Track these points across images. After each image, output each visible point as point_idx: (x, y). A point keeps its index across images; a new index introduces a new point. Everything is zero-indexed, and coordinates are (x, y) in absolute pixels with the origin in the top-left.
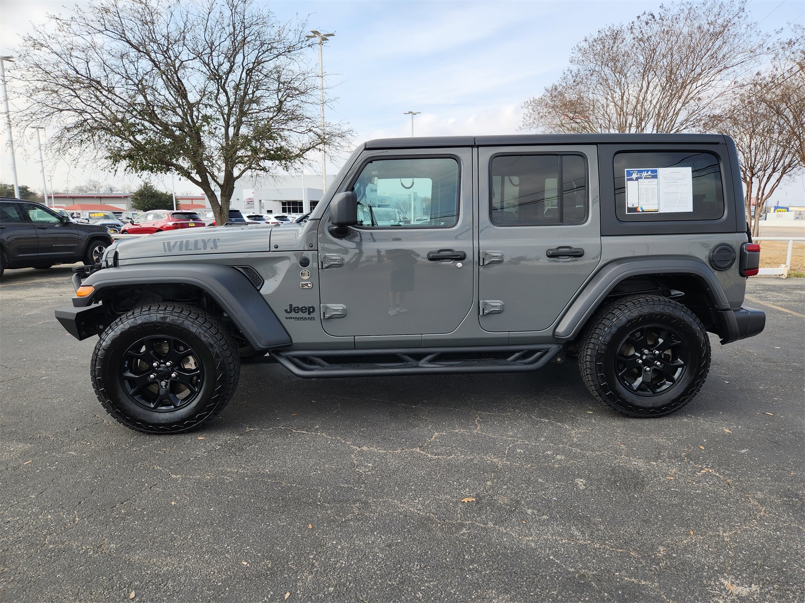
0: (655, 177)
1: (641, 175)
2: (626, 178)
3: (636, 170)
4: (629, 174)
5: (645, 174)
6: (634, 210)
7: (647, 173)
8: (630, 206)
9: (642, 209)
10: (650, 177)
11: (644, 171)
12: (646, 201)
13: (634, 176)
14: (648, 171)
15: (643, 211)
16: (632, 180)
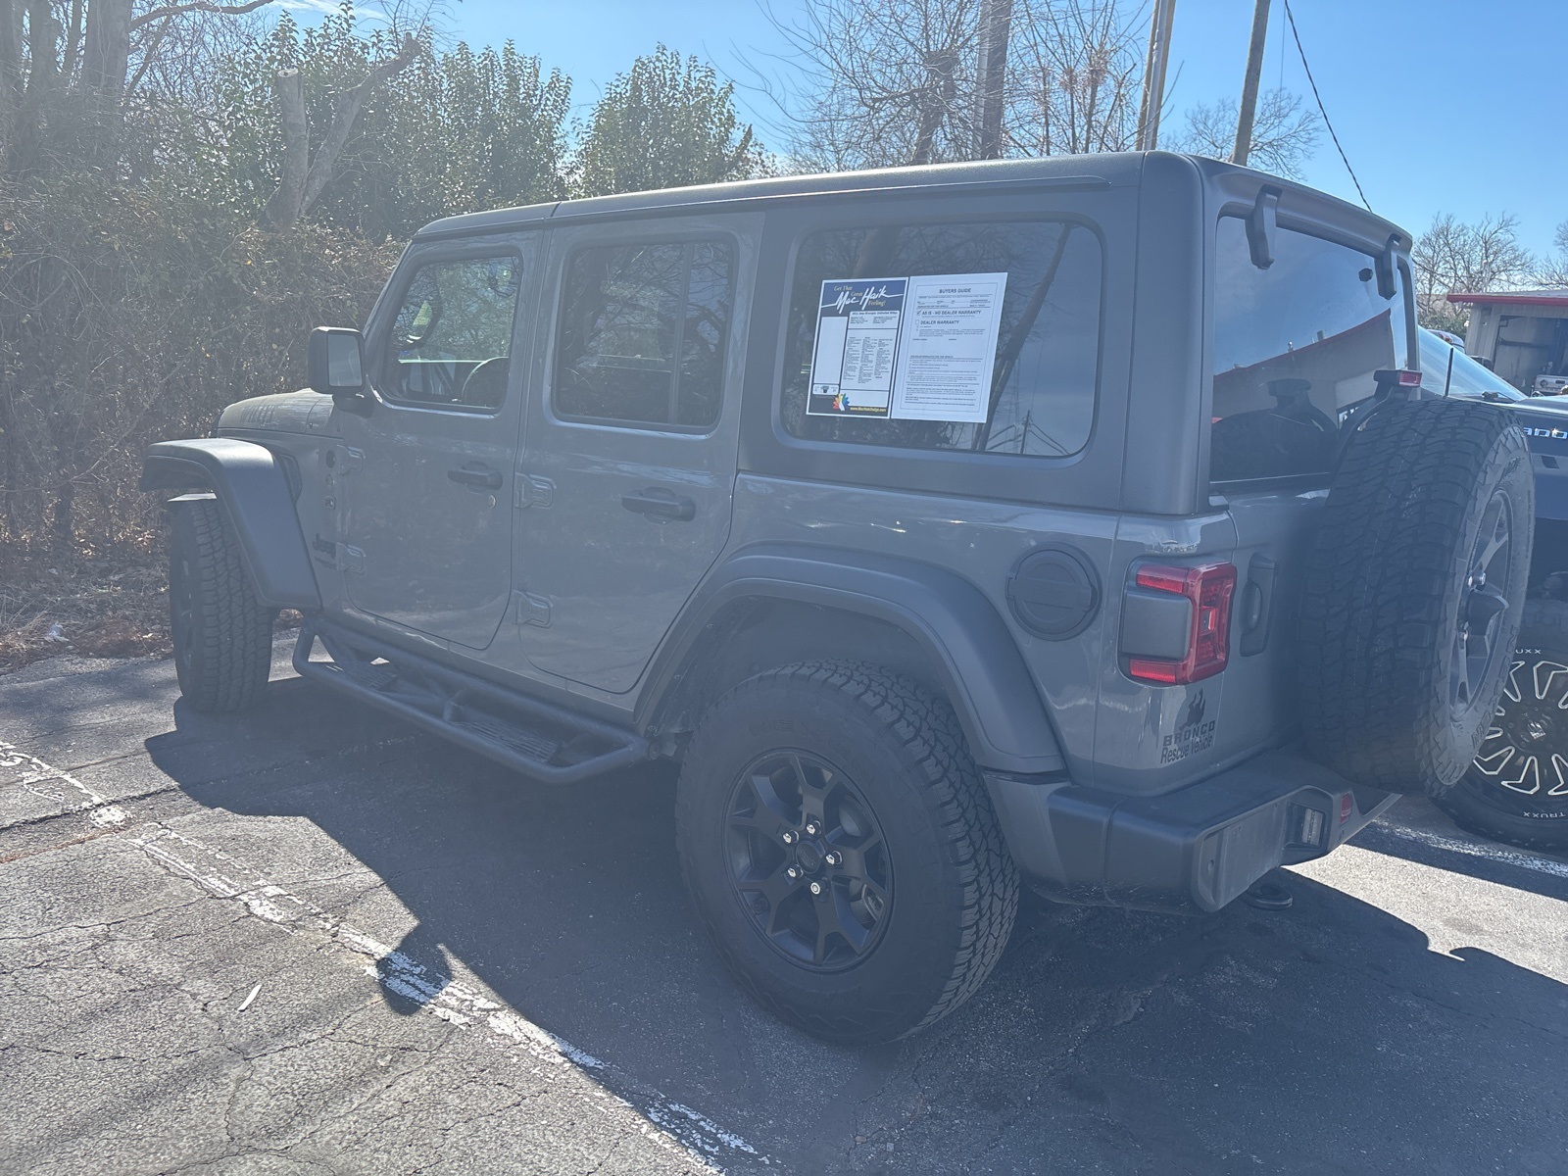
0: (895, 304)
1: (860, 298)
2: (820, 307)
3: (849, 284)
4: (832, 295)
5: (869, 296)
6: (826, 402)
7: (876, 291)
8: (818, 391)
9: (846, 403)
10: (882, 304)
11: (870, 285)
12: (861, 381)
13: (842, 301)
14: (878, 286)
15: (848, 410)
16: (832, 312)
